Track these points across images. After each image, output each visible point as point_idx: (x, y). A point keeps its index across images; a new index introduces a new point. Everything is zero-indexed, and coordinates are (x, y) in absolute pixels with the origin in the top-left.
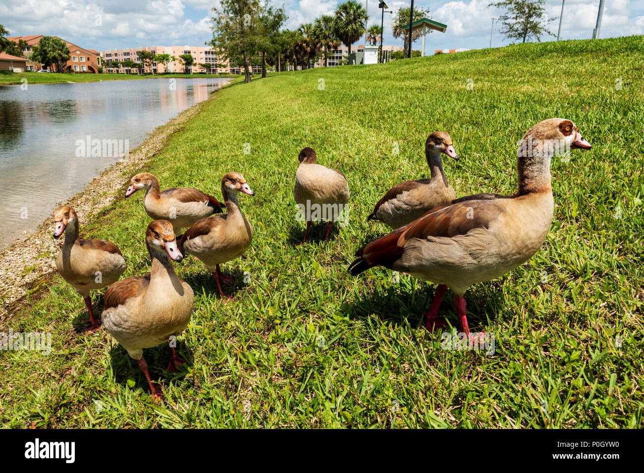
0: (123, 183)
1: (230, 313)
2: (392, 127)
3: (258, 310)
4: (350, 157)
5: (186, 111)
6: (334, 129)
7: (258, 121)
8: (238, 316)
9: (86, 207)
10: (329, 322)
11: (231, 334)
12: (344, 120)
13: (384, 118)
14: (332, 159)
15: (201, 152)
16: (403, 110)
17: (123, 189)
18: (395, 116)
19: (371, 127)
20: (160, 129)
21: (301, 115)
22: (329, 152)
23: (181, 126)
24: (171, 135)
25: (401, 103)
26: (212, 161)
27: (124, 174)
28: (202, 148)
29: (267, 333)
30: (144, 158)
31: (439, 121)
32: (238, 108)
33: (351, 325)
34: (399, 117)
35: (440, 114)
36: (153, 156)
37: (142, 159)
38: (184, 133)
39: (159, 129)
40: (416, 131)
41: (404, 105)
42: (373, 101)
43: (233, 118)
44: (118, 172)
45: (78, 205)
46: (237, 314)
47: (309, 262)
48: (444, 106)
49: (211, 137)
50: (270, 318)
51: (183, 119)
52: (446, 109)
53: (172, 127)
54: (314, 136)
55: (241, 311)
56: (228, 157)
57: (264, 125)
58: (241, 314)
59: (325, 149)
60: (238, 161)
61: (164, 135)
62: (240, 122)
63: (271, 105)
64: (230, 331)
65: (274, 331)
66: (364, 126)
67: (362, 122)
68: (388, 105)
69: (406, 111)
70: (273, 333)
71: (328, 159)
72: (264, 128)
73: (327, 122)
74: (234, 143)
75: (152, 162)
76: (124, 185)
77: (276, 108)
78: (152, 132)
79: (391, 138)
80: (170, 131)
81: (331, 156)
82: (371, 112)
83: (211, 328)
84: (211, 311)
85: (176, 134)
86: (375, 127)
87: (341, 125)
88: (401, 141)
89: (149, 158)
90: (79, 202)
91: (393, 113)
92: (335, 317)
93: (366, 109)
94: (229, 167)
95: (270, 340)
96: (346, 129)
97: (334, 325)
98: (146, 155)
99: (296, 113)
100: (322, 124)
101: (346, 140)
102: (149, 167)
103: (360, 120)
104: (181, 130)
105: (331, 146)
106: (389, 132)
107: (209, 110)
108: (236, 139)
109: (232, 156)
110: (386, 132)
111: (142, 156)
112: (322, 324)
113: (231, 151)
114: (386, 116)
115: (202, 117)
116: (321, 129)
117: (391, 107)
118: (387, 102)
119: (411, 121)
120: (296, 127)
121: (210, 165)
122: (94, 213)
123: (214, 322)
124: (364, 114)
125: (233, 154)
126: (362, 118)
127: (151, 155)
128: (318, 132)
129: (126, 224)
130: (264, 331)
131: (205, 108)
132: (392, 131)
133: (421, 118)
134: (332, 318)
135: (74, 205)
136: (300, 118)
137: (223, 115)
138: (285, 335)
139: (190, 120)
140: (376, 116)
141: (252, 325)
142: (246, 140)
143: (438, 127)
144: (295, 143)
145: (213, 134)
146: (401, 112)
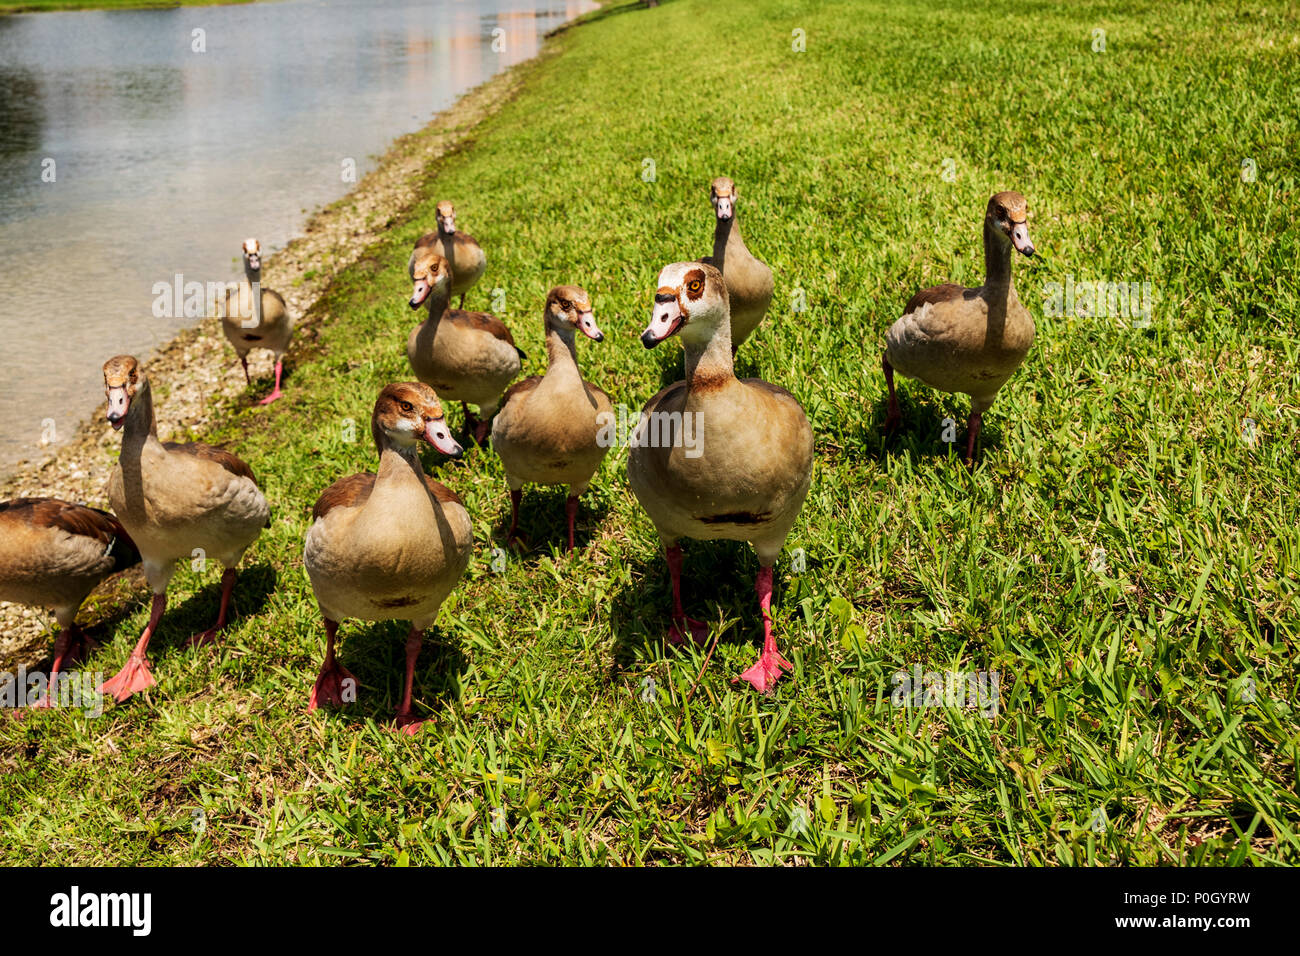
0: (307, 305)
1: (596, 743)
2: (1060, 170)
3: (676, 739)
4: (938, 260)
5: (479, 90)
6: (892, 169)
7: (678, 135)
8: (621, 753)
9: (205, 372)
10: (877, 794)
11: (600, 809)
12: (922, 140)
13: (1035, 138)
14: (887, 266)
15: (518, 224)
16: (1090, 115)
17: (306, 326)
18: (1069, 135)
19: (999, 167)
20: (407, 145)
21: (798, 119)
22: (879, 244)
23: (464, 135)
24: (436, 163)
25: (1084, 94)
26: (550, 255)
27: (309, 278)
28: (520, 213)
29: (701, 812)
30: (361, 231)
31: (1197, 155)
32: (622, 89)
33: (941, 806)
34: (1078, 138)
35: (1199, 135)
36: (389, 225)
37: (356, 234)
38: (472, 160)
39: (404, 142)
40: (1130, 187)
41: (1093, 98)
42: (1005, 81)
43: (605, 118)
44: (293, 269)
45: (184, 367)
46: (618, 748)
47: (822, 597)
48: (1211, 108)
49: (547, 178)
50: (711, 769)
51: (470, 115)
52: (1216, 118)
53: (440, 140)
54: (835, 189)
55: (628, 740)
56: (595, 244)
57: (695, 147)
58: (628, 749)
59: (868, 233)
60: (621, 258)
61: (416, 164)
62: (628, 133)
63: (714, 81)
64: (598, 801)
65: (721, 810)
66: (976, 162)
67: (972, 151)
68: (1048, 96)
69: (1099, 120)
70: (719, 817)
71: (877, 263)
72: (695, 156)
73: (873, 148)
74: (612, 201)
75: (385, 246)
76: (309, 312)
77: (728, 94)
78: (384, 153)
79: (1058, 206)
80: (434, 150)
81: (882, 255)
82: (997, 119)
83: (548, 787)
84: (547, 734)
85: (449, 160)
86: (1011, 168)
87: (911, 156)
88: (1086, 217)
89: (375, 231)
90: (187, 357)
91: (1063, 124)
92: (896, 781)
93: (983, 108)
94: (597, 276)
95: (711, 836)
96: (927, 170)
97: (893, 801)
98: (370, 220)
99: (785, 112)
100: (857, 150)
101: (926, 210)
102: (376, 259)
103: (967, 145)
104: (463, 150)
105: (884, 223)
106: (1051, 185)
107: (539, 90)
108: (616, 188)
109: (606, 243)
110: (1042, 185)
111: (359, 224)
112: (859, 798)
113: (600, 224)
114: (1041, 133)
115: (521, 112)
116: (857, 166)
117: (1058, 104)
118: (1044, 86)
119: (1114, 153)
120: (783, 159)
121: (544, 267)
122: (227, 392)
123: (556, 767)
124: (977, 123)
125: (607, 235)
126: (971, 139)
127: (382, 220)
128: (846, 176)
129: (314, 439)
130: (694, 808)
131: (529, 84)
132: (1058, 183)
133: (1142, 141)
134: (886, 781)
135: (173, 365)
136: (793, 127)
137: (580, 109)
138: (754, 824)
139: (488, 121)
140: (1012, 132)
141: (661, 785)
142: (645, 193)
143: (1194, 176)
144: (783, 210)
145: (553, 168)
146: (1086, 121)
